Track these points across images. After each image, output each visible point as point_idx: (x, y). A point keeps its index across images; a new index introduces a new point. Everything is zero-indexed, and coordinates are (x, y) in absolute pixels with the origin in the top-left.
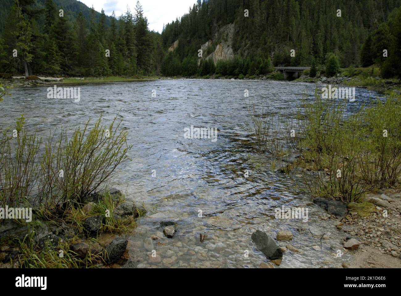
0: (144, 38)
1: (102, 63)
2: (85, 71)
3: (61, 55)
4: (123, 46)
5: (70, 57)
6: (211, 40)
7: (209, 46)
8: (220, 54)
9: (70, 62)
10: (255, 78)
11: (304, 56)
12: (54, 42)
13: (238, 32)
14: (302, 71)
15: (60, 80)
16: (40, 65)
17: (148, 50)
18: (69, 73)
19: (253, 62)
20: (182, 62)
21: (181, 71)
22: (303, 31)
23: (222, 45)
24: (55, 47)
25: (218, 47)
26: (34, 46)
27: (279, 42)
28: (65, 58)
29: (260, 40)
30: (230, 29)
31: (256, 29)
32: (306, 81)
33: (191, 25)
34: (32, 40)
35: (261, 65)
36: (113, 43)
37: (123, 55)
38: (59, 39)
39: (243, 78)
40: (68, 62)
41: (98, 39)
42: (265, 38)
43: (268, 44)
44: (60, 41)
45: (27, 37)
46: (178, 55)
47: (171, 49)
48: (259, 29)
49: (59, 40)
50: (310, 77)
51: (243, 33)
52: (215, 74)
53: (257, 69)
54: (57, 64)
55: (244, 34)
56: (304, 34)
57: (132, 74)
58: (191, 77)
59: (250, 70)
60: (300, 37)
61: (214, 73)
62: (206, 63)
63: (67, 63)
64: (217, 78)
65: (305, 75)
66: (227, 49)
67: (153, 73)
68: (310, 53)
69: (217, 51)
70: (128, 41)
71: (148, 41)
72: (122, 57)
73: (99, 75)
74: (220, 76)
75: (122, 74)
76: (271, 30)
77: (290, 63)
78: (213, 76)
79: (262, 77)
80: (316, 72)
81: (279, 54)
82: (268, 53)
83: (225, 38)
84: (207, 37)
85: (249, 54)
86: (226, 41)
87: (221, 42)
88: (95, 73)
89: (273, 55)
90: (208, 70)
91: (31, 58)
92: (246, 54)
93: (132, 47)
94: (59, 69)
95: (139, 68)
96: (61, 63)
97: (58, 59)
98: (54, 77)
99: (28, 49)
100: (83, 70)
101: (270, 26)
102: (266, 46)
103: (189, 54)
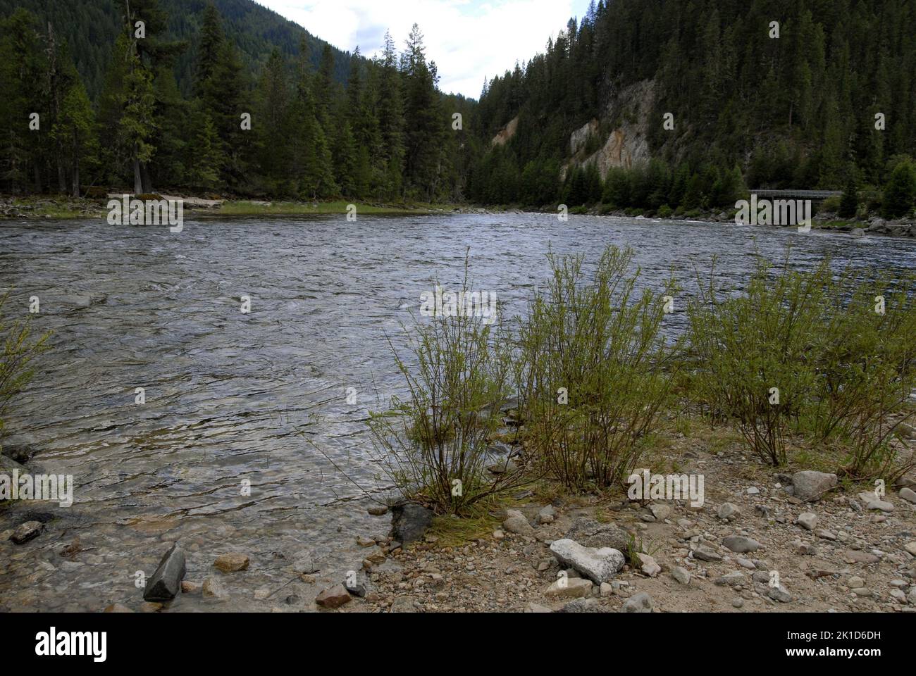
0: (424, 112)
1: (319, 169)
2: (276, 187)
3: (224, 148)
4: (374, 131)
5: (242, 154)
6: (597, 119)
7: (591, 134)
8: (616, 154)
9: (244, 164)
10: (697, 215)
11: (828, 163)
12: (209, 118)
13: (665, 100)
14: (820, 202)
15: (215, 206)
16: (170, 169)
17: (432, 141)
18: (240, 189)
19: (696, 176)
20: (522, 170)
21: (518, 194)
22: (832, 98)
23: (623, 133)
24: (210, 129)
25: (613, 136)
26: (159, 127)
27: (765, 128)
28: (231, 154)
29: (718, 121)
30: (645, 94)
31: (707, 94)
32: (829, 228)
33: (550, 82)
34: (155, 113)
35: (715, 184)
36: (348, 122)
37: (371, 152)
38: (222, 111)
39: (668, 216)
40: (237, 163)
41: (312, 113)
42: (729, 117)
43: (737, 130)
44: (221, 115)
45: (145, 106)
46: (514, 154)
47: (499, 140)
48: (715, 95)
49: (219, 114)
50: (841, 216)
51: (676, 102)
52: (601, 203)
53: (705, 193)
54: (212, 167)
55: (679, 105)
56: (833, 105)
57: (389, 197)
58: (541, 209)
59: (686, 195)
60: (821, 115)
61: (598, 200)
62: (581, 174)
63: (236, 166)
64: (605, 213)
65: (827, 211)
66: (635, 142)
67: (443, 195)
68: (846, 155)
69: (609, 148)
70: (385, 120)
71: (435, 119)
72: (367, 157)
73: (311, 196)
74: (612, 209)
75: (366, 196)
76: (746, 96)
77: (791, 179)
78: (597, 207)
79: (717, 214)
80: (856, 205)
81: (763, 156)
82: (737, 154)
83: (632, 114)
84: (588, 111)
85: (689, 155)
86: (634, 121)
87: (620, 126)
88: (299, 192)
89: (748, 159)
90: (584, 192)
91: (149, 153)
92: (680, 156)
93: (393, 134)
94: (214, 178)
95: (409, 183)
96: (222, 165)
97: (216, 157)
98: (203, 197)
99: (144, 132)
100: (272, 185)
101: (744, 88)
102: (731, 136)
103: (542, 153)
